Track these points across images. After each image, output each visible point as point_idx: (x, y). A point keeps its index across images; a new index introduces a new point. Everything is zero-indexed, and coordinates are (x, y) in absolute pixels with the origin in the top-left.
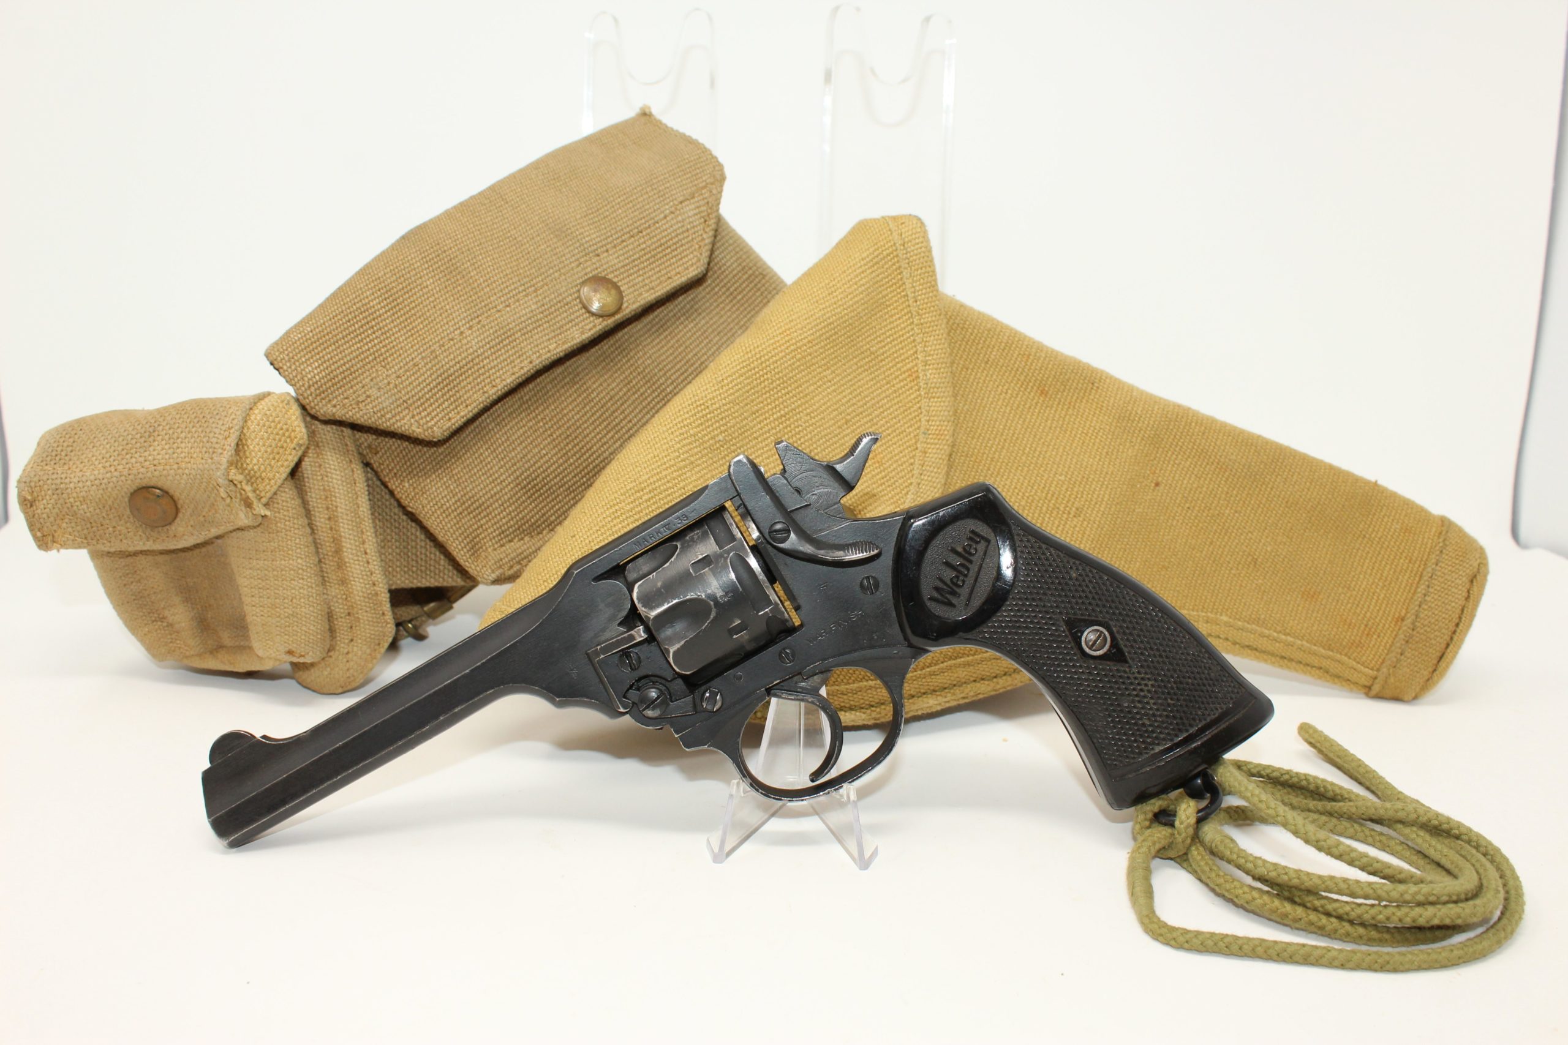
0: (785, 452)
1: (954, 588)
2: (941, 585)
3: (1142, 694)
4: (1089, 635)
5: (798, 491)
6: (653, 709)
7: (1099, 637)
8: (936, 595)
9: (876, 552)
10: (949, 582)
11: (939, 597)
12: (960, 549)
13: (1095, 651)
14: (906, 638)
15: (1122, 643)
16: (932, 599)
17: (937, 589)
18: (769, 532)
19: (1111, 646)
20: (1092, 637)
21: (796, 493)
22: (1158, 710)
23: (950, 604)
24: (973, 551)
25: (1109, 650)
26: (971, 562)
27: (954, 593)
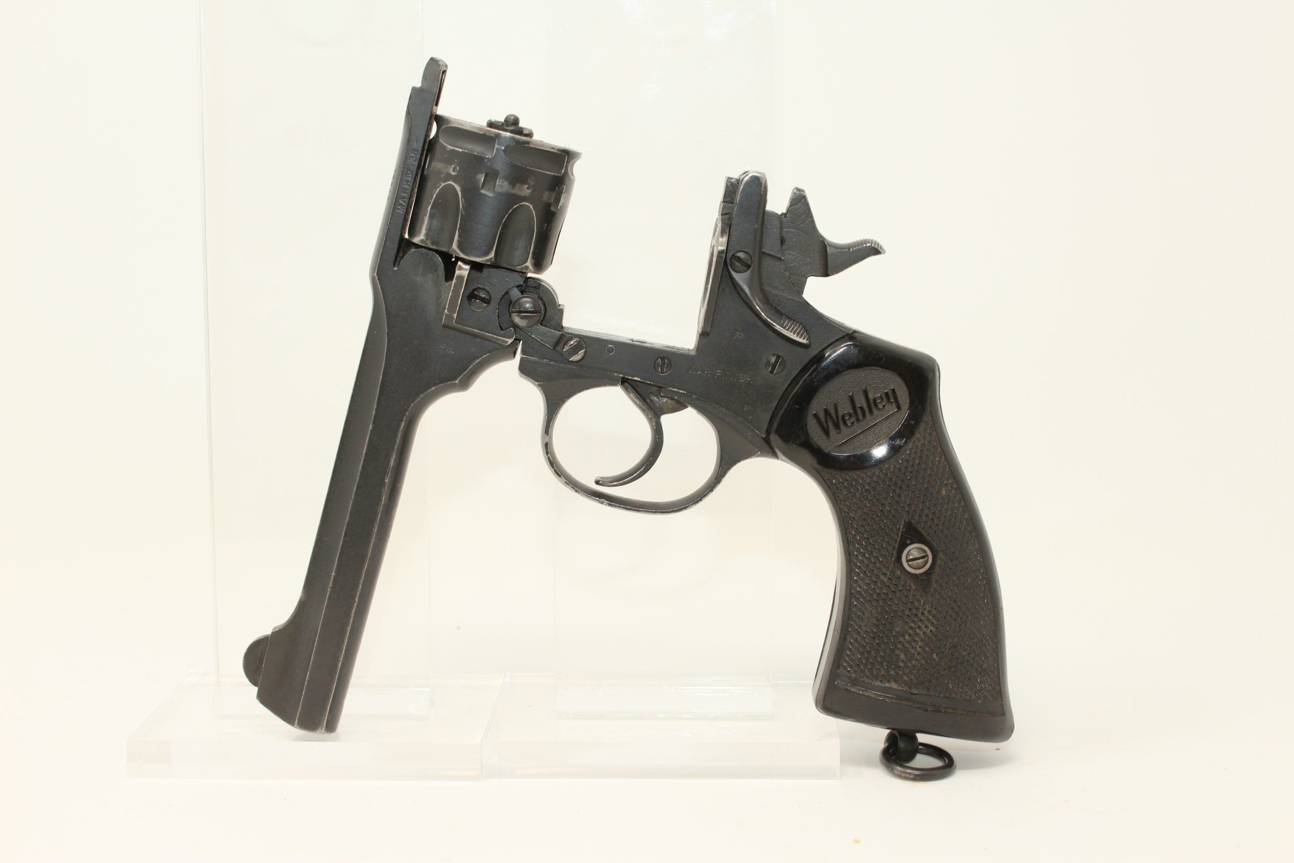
0: (799, 201)
1: (841, 422)
2: (832, 411)
3: (918, 630)
4: (913, 550)
5: (782, 241)
6: (522, 318)
7: (922, 558)
8: (822, 415)
9: (805, 341)
10: (840, 414)
11: (823, 419)
12: (871, 396)
13: (909, 565)
14: (768, 432)
15: (935, 577)
16: (816, 416)
17: (826, 412)
18: (733, 255)
19: (925, 573)
20: (915, 554)
21: (779, 242)
22: (919, 653)
23: (826, 432)
24: (880, 406)
25: (921, 574)
26: (871, 412)
27: (837, 426)
